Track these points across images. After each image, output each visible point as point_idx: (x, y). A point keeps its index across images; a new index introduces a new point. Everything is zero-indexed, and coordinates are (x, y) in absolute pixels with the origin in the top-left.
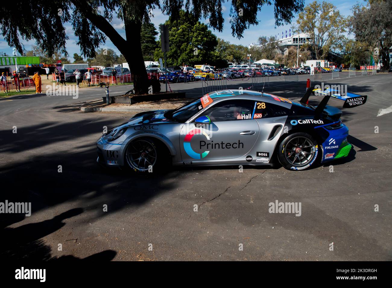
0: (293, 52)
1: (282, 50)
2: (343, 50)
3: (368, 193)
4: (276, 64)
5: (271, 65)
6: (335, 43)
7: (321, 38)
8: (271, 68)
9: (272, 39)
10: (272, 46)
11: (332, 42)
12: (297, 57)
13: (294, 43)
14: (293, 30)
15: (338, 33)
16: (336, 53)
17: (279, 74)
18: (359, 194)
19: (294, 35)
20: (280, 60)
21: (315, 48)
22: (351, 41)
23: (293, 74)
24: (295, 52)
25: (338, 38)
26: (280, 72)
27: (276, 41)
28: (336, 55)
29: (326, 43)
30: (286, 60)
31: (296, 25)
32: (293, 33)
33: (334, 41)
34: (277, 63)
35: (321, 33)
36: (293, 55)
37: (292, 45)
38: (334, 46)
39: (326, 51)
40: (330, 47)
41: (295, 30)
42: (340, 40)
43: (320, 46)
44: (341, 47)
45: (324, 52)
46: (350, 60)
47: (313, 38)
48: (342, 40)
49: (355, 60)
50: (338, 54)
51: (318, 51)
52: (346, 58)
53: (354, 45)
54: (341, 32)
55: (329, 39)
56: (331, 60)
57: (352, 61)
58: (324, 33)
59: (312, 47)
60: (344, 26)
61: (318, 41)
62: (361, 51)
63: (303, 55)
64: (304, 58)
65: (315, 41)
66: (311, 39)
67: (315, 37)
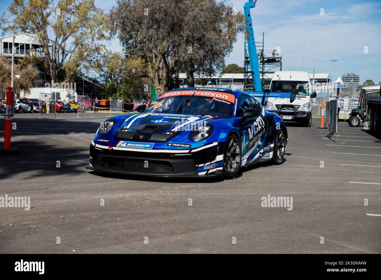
0: (1, 69)
2: (103, 73)
6: (88, 58)
7: (60, 46)
11: (81, 57)
12: (10, 79)
13: (5, 52)
15: (93, 40)
16: (90, 79)
19: (5, 37)
21: (49, 65)
22: (116, 57)
24: (7, 68)
25: (93, 50)
28: (91, 82)
29: (70, 57)
33: (86, 53)
35: (62, 38)
38: (88, 65)
39: (72, 73)
40: (78, 65)
42: (96, 54)
43: (60, 62)
44: (99, 67)
45: (67, 75)
46: (116, 93)
47: (45, 45)
48: (100, 53)
49: (124, 93)
50: (95, 81)
51: (57, 73)
52: (108, 89)
53: (123, 64)
54: (99, 39)
55: (77, 50)
56: (81, 92)
57: (120, 94)
58: (66, 38)
59: (43, 63)
60: (103, 27)
61: (55, 52)
62: (134, 77)
63: (25, 76)
64: (26, 82)
65: (49, 53)
66: (42, 49)
67: (49, 44)
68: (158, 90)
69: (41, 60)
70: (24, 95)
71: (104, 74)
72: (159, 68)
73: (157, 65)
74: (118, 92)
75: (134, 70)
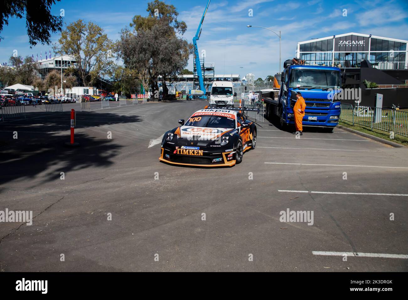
0: (55, 77)
1: (41, 74)
2: (112, 77)
3: (141, 231)
4: (34, 91)
5: (27, 91)
6: (104, 69)
7: (88, 62)
8: (28, 95)
9: (29, 60)
10: (28, 68)
11: (100, 68)
12: (61, 83)
13: (56, 66)
14: (55, 50)
15: (106, 58)
16: (105, 80)
17: (40, 103)
18: (133, 234)
19: (56, 57)
20: (40, 85)
21: (81, 73)
22: (120, 68)
23: (56, 103)
24: (59, 76)
25: (107, 64)
26: (41, 101)
27: (34, 63)
28: (106, 82)
29: (94, 68)
30: (48, 86)
31: (58, 45)
32: (55, 54)
33: (102, 66)
34: (37, 89)
35: (88, 57)
36: (56, 80)
37: (54, 69)
38: (103, 72)
39: (95, 77)
40: (98, 73)
41: (57, 51)
42: (108, 66)
43: (88, 71)
44: (110, 73)
45: (92, 78)
46: (120, 88)
47: (79, 61)
49: (125, 88)
50: (108, 81)
51: (86, 77)
52: (116, 86)
53: (124, 72)
54: (110, 57)
55: (97, 64)
56: (100, 88)
57: (123, 89)
58: (91, 57)
59: (78, 72)
60: (112, 51)
61: (85, 65)
62: (131, 79)
63: (68, 81)
64: (69, 84)
65: (81, 65)
66: (77, 63)
67: (81, 61)
68: (144, 86)
69: (77, 70)
70: (69, 92)
72: (145, 73)
73: (144, 72)
75: (130, 75)
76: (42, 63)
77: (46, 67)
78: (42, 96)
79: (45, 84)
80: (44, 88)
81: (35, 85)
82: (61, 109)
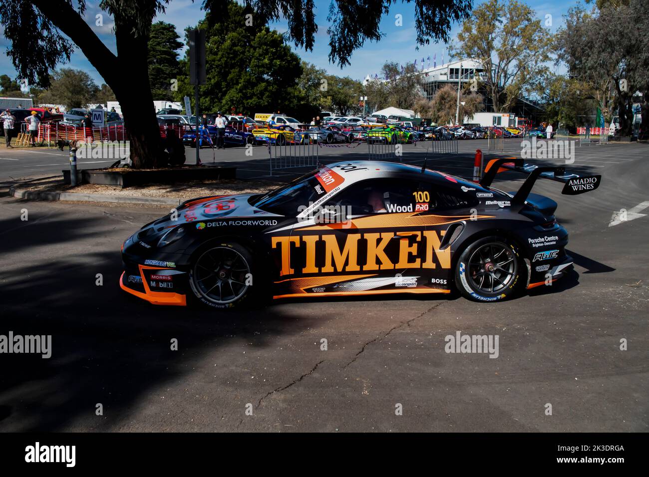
0: (448, 96)
1: (427, 91)
2: (545, 95)
3: (593, 377)
4: (415, 119)
5: (404, 119)
6: (531, 81)
7: (503, 69)
8: (405, 125)
9: (411, 68)
10: (408, 83)
11: (524, 80)
12: (456, 106)
13: (451, 77)
14: (451, 52)
15: (536, 62)
16: (531, 101)
17: (421, 137)
18: (576, 379)
19: (452, 63)
20: (424, 109)
21: (491, 89)
22: (560, 79)
23: (447, 139)
24: (454, 95)
25: (536, 73)
26: (424, 134)
27: (416, 74)
28: (532, 104)
29: (512, 81)
30: (436, 110)
31: (457, 43)
32: (450, 58)
33: (528, 76)
34: (418, 116)
35: (505, 62)
36: (450, 101)
37: (447, 82)
38: (529, 87)
39: (513, 97)
40: (520, 89)
41: (454, 52)
42: (539, 77)
43: (502, 85)
44: (541, 89)
45: (509, 98)
46: (558, 116)
47: (488, 69)
48: (543, 76)
49: (566, 116)
50: (535, 103)
51: (498, 96)
52: (550, 111)
53: (567, 86)
54: (543, 61)
55: (519, 72)
56: (521, 114)
57: (562, 117)
58: (510, 62)
59: (485, 87)
60: (547, 48)
61: (498, 76)
62: (578, 99)
63: (469, 102)
64: (470, 108)
65: (491, 76)
66: (485, 73)
67: (492, 69)
68: (604, 113)
69: (483, 84)
70: (468, 120)
71: (545, 97)
72: (607, 88)
73: (605, 87)
74: (560, 115)
75: (578, 92)
76: (430, 74)
77: (435, 80)
78: (426, 127)
79: (432, 107)
80: (430, 115)
81: (416, 109)
82: (456, 149)
